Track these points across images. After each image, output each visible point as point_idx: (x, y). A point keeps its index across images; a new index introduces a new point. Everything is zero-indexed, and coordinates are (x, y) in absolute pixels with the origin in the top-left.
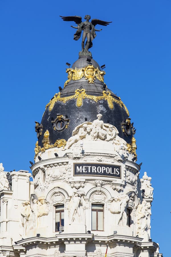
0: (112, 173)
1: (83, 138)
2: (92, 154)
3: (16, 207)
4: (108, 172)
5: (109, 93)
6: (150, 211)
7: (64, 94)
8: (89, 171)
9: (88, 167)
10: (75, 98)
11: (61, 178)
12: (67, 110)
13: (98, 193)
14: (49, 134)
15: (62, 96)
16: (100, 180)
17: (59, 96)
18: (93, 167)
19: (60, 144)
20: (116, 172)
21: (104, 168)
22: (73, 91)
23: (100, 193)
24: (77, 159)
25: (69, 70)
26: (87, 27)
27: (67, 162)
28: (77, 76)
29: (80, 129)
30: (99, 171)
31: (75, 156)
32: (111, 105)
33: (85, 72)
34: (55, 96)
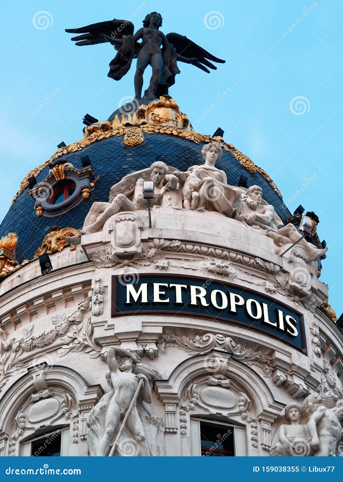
0: (271, 321)
2: (189, 247)
4: (255, 316)
8: (179, 300)
9: (171, 285)
10: (119, 135)
13: (216, 381)
16: (225, 335)
18: (193, 288)
19: (58, 239)
20: (287, 325)
21: (237, 300)
23: (226, 381)
24: (126, 262)
27: (87, 285)
30: (219, 304)
31: (121, 251)
33: (150, 116)
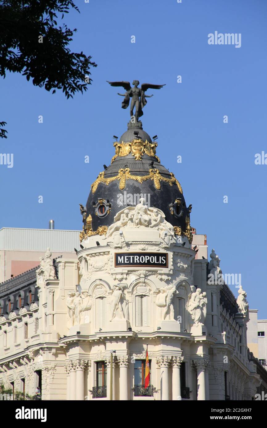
0: (157, 262)
1: (125, 224)
2: (134, 243)
3: (63, 297)
4: (152, 261)
5: (156, 171)
6: (205, 300)
7: (108, 174)
8: (131, 262)
10: (119, 179)
11: (103, 269)
12: (110, 193)
13: (142, 285)
14: (91, 219)
15: (106, 176)
16: (144, 270)
17: (103, 176)
18: (135, 257)
19: (101, 231)
20: (162, 261)
22: (117, 171)
23: (144, 285)
24: (118, 248)
25: (116, 145)
26: (135, 94)
27: (109, 252)
28: (123, 152)
29: (122, 215)
30: (142, 261)
31: (116, 246)
32: (157, 186)
33: (133, 147)
34: (99, 176)
